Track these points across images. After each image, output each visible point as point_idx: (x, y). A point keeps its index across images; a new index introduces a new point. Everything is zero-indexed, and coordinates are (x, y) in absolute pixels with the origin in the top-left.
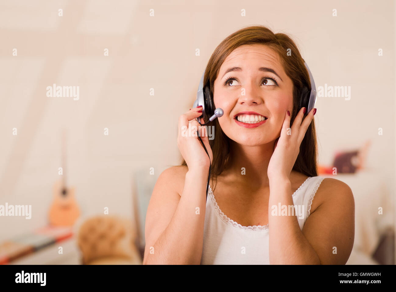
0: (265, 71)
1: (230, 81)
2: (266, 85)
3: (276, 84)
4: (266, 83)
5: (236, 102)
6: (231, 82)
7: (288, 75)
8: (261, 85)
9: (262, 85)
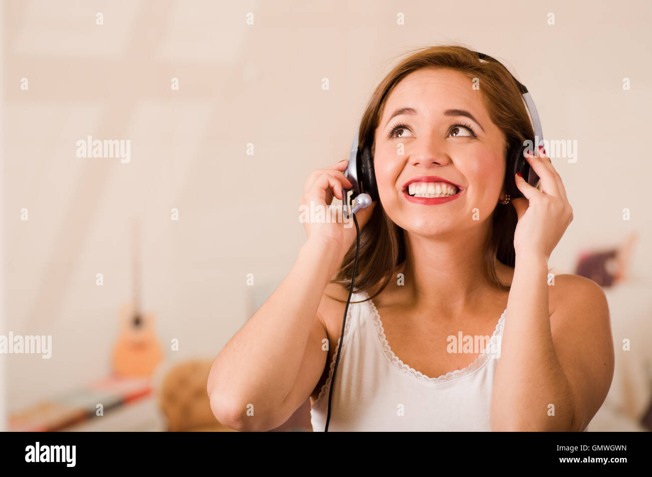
0: (454, 115)
1: (398, 130)
2: (457, 137)
3: (473, 135)
4: (456, 134)
5: (406, 162)
6: (401, 132)
7: (495, 122)
8: (448, 137)
9: (450, 135)
